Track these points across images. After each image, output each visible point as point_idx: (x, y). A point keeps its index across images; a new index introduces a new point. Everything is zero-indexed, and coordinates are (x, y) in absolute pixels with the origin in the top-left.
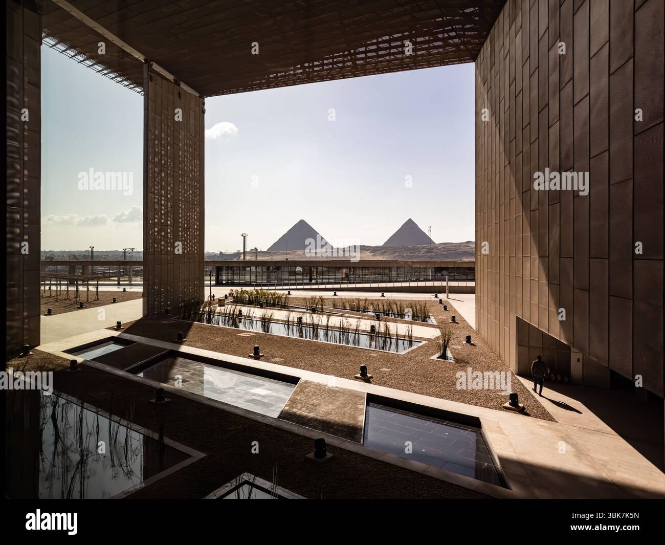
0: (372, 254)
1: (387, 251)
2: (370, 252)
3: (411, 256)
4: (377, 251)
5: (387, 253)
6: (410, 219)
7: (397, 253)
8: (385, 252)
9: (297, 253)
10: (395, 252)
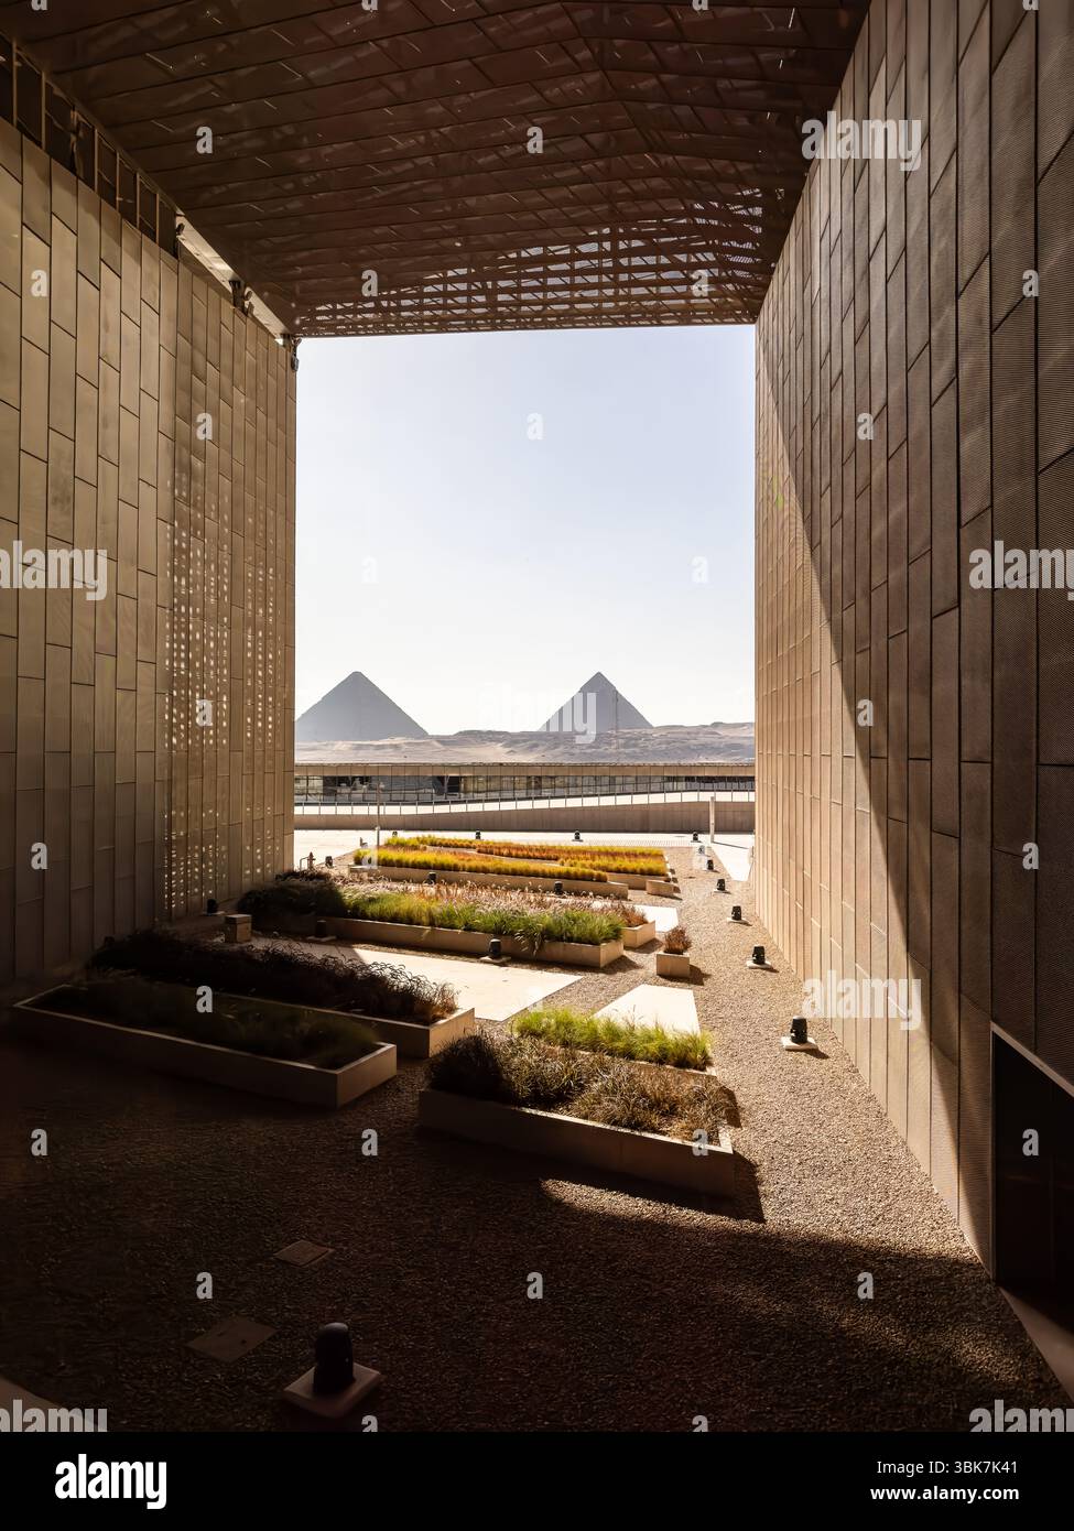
0: (508, 750)
1: (539, 742)
2: (505, 746)
3: (591, 754)
4: (516, 742)
5: (541, 748)
6: (599, 675)
7: (561, 749)
8: (536, 746)
9: (335, 748)
10: (556, 746)
